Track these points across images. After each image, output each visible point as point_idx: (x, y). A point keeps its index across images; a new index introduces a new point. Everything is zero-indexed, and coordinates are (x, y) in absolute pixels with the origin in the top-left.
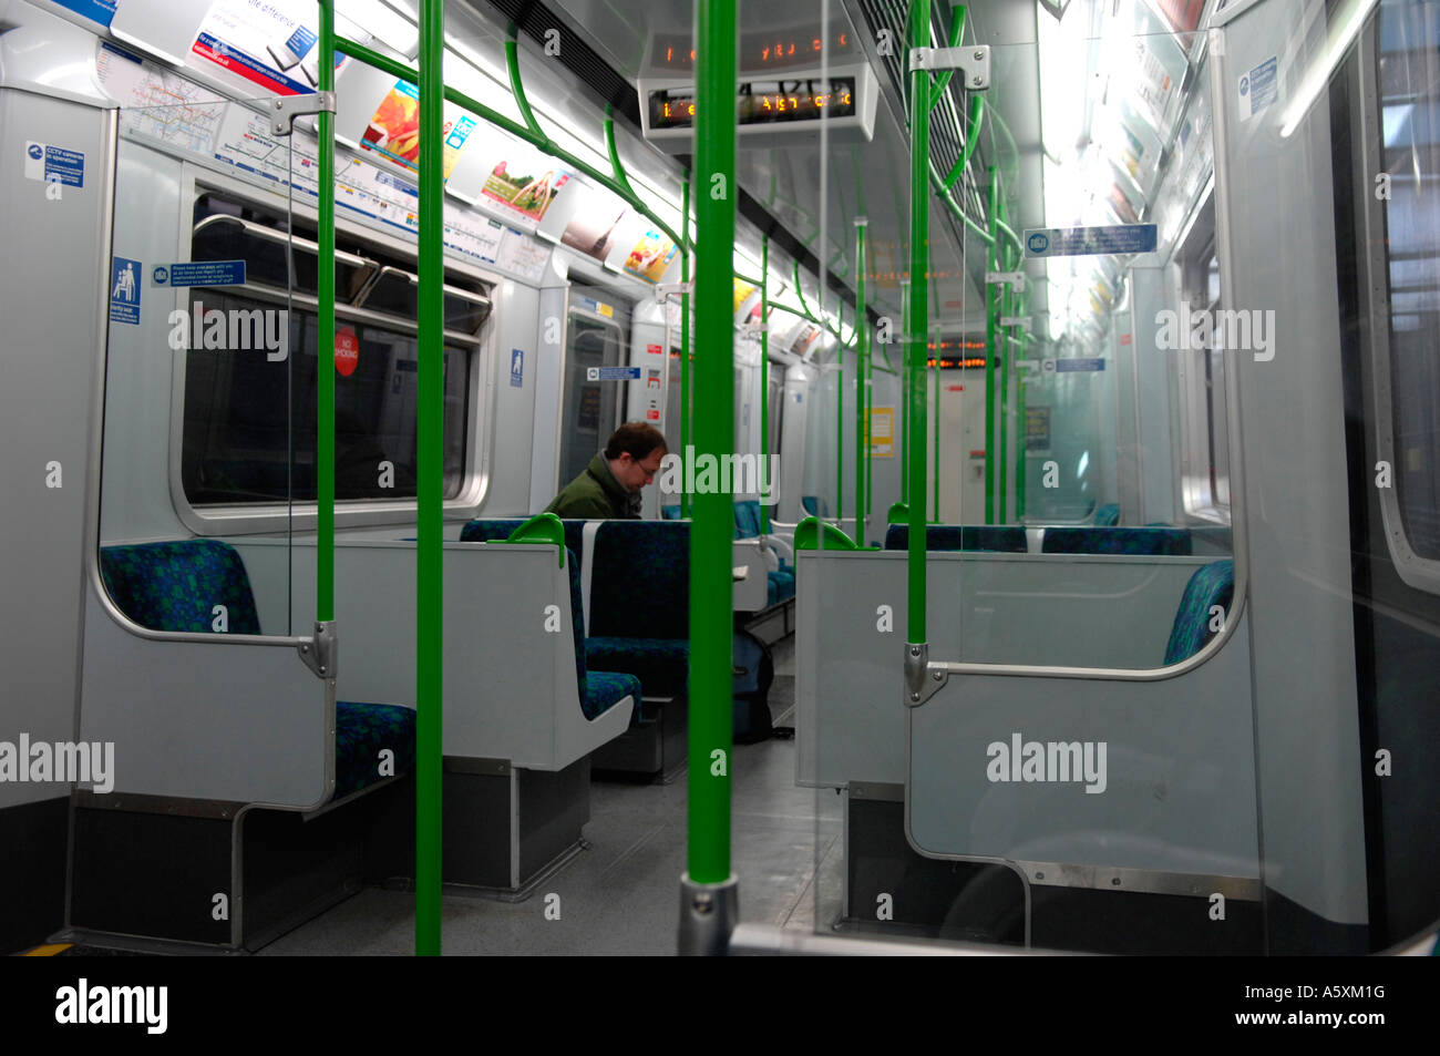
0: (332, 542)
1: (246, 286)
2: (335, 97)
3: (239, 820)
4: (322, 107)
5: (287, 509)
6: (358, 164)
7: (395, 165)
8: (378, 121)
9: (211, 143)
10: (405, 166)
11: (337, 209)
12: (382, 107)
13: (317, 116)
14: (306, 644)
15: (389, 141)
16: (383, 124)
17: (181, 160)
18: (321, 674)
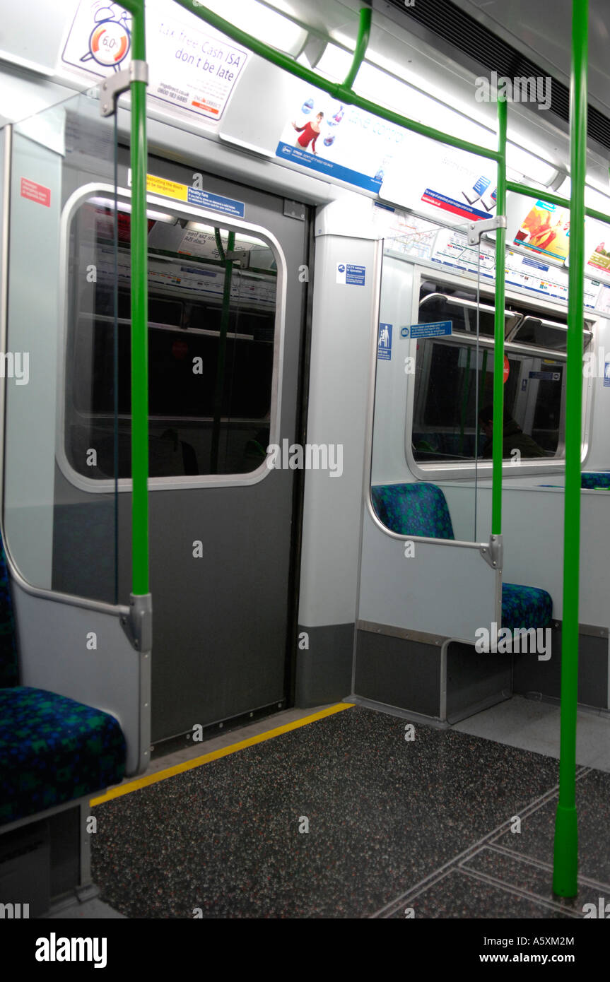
0: (501, 486)
1: (453, 335)
2: (506, 218)
3: (445, 648)
4: (498, 226)
5: (474, 465)
6: (512, 255)
7: (534, 253)
8: (525, 227)
9: (430, 251)
10: (540, 253)
11: (507, 286)
12: (527, 218)
13: (495, 232)
14: (484, 547)
15: (531, 238)
16: (528, 229)
17: (413, 264)
18: (494, 566)
